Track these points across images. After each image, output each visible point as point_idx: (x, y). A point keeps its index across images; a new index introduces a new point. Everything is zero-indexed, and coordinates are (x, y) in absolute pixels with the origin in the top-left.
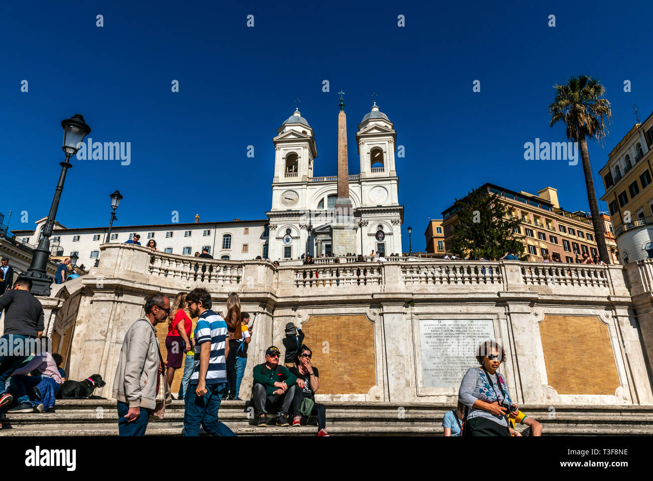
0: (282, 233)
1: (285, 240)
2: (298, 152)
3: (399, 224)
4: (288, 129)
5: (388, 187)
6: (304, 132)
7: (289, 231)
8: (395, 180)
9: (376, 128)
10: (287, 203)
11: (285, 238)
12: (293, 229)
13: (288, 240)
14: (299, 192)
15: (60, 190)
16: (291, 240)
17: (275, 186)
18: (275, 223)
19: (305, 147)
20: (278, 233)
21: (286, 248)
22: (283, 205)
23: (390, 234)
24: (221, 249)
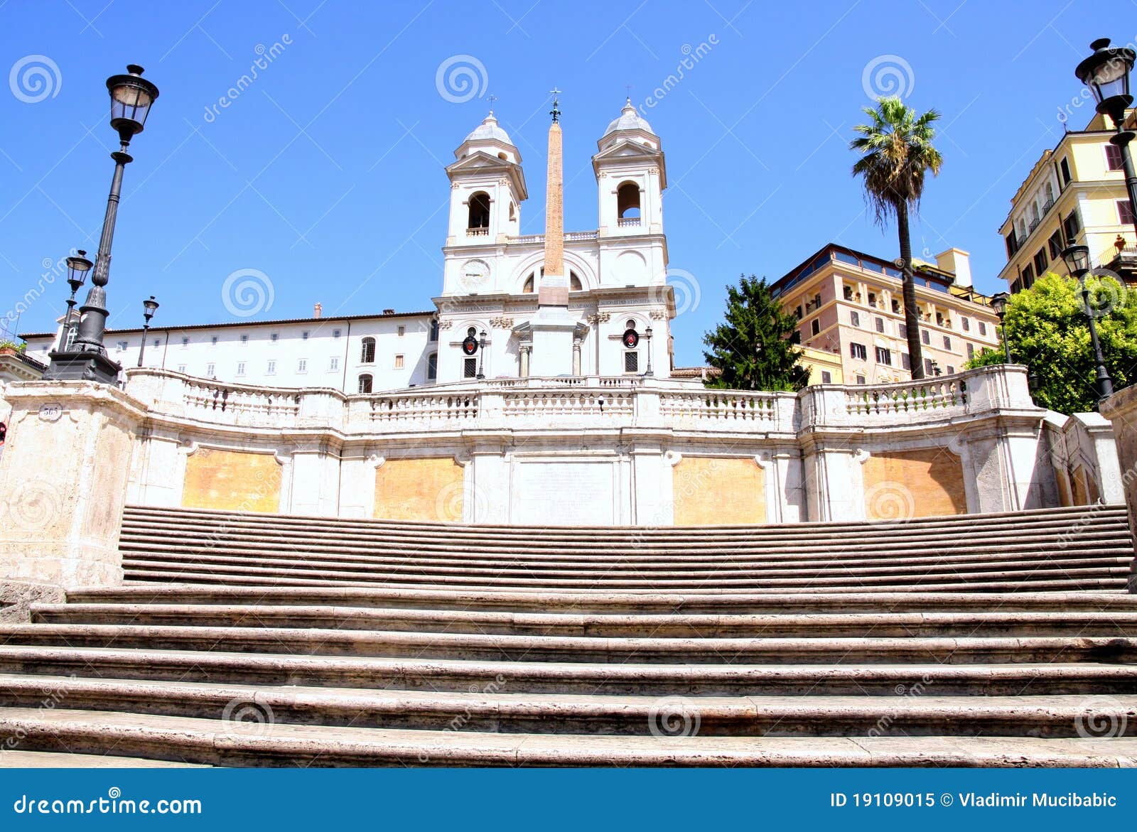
0: (461, 336)
2: (489, 191)
3: (664, 319)
5: (646, 253)
6: (501, 156)
7: (472, 331)
8: (659, 240)
9: (628, 147)
10: (470, 282)
14: (490, 262)
15: (114, 199)
18: (448, 318)
19: (501, 184)
20: (454, 336)
21: (468, 362)
22: (462, 285)
23: (647, 336)
24: (359, 363)
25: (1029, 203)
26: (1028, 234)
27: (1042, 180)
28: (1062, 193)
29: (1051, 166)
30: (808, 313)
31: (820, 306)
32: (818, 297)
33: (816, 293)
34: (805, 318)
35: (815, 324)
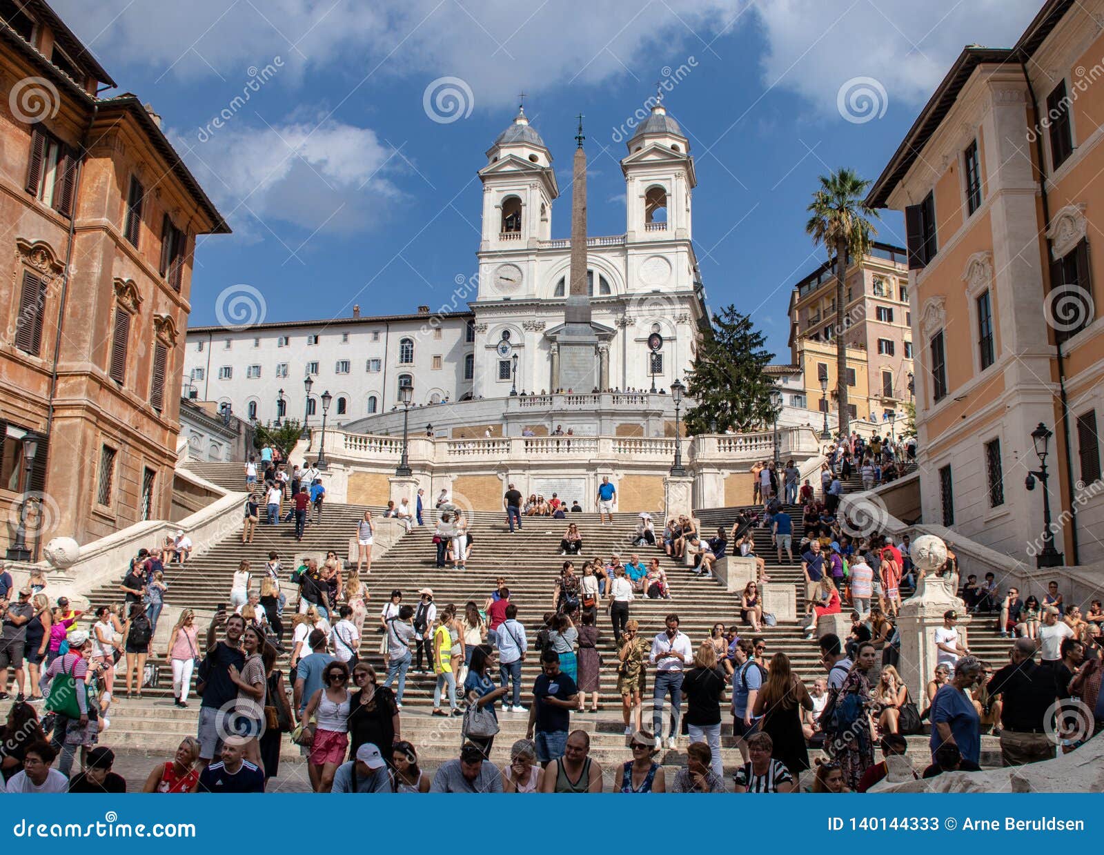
0: (496, 339)
1: (500, 350)
2: (521, 195)
4: (504, 153)
5: (671, 258)
6: (533, 158)
7: (506, 335)
8: (685, 245)
9: (655, 150)
10: (503, 286)
11: (500, 346)
12: (513, 332)
13: (504, 350)
14: (523, 266)
16: (510, 349)
17: (484, 257)
18: (484, 321)
19: (533, 187)
20: (489, 339)
21: (502, 363)
22: (496, 289)
23: (671, 340)
24: (398, 364)
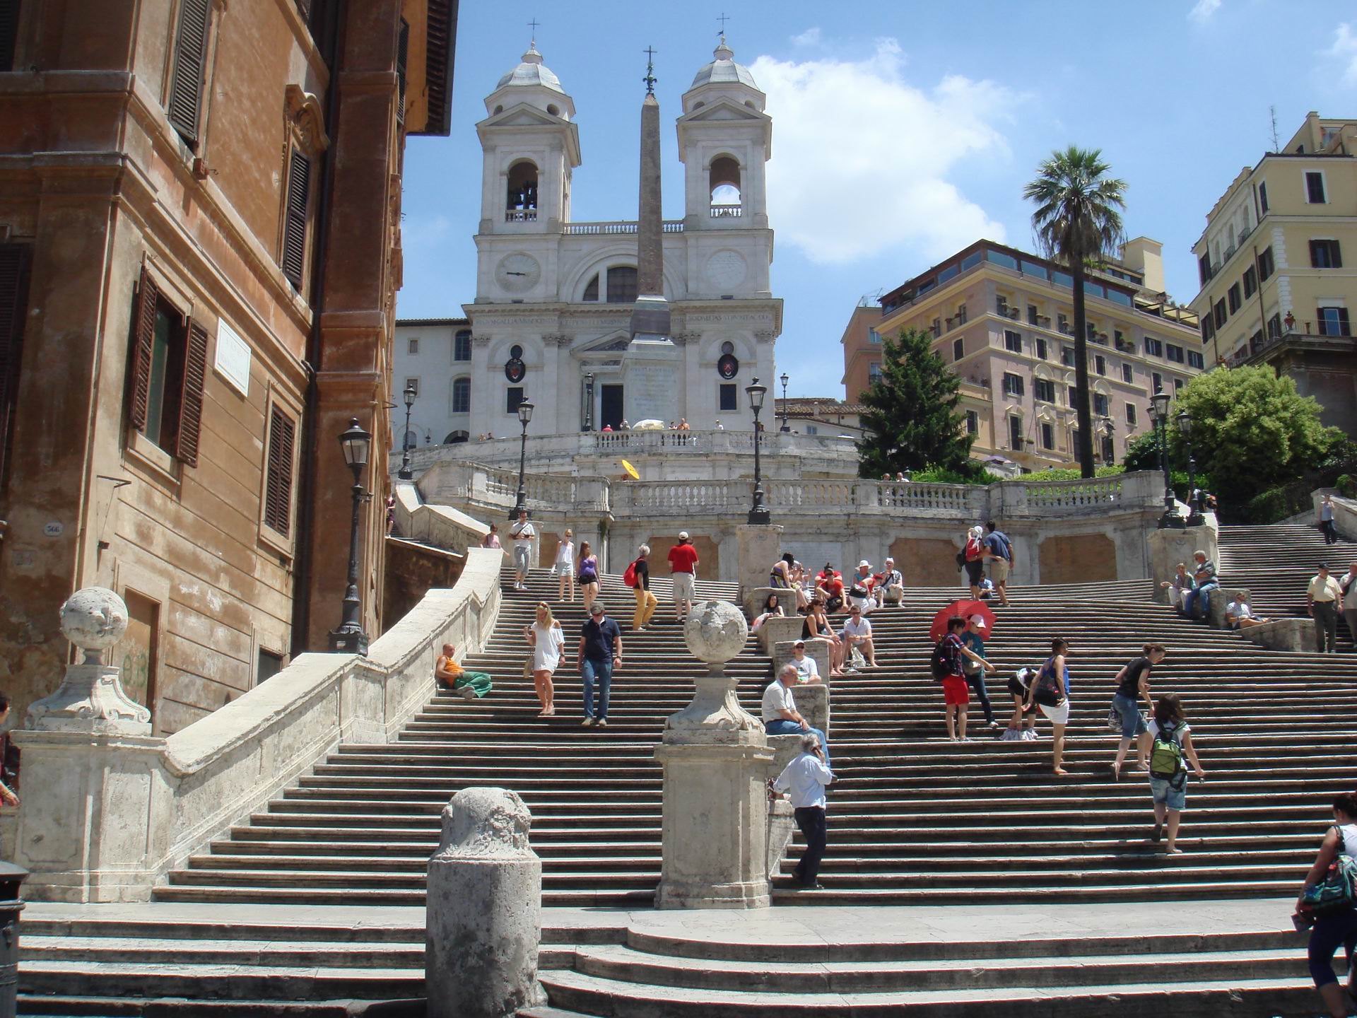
2: (537, 159)
10: (511, 284)
12: (525, 346)
21: (511, 393)
23: (749, 363)
25: (1226, 223)
26: (1222, 263)
27: (1239, 201)
28: (1259, 223)
29: (1249, 188)
30: (949, 330)
31: (965, 321)
32: (963, 308)
33: (961, 303)
34: (945, 336)
35: (959, 345)
